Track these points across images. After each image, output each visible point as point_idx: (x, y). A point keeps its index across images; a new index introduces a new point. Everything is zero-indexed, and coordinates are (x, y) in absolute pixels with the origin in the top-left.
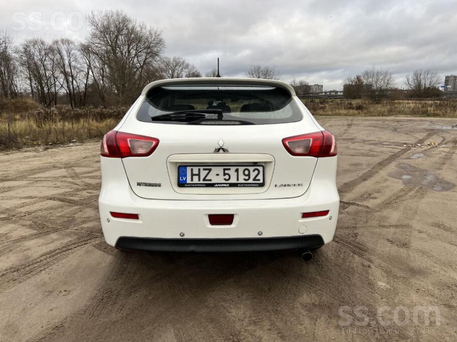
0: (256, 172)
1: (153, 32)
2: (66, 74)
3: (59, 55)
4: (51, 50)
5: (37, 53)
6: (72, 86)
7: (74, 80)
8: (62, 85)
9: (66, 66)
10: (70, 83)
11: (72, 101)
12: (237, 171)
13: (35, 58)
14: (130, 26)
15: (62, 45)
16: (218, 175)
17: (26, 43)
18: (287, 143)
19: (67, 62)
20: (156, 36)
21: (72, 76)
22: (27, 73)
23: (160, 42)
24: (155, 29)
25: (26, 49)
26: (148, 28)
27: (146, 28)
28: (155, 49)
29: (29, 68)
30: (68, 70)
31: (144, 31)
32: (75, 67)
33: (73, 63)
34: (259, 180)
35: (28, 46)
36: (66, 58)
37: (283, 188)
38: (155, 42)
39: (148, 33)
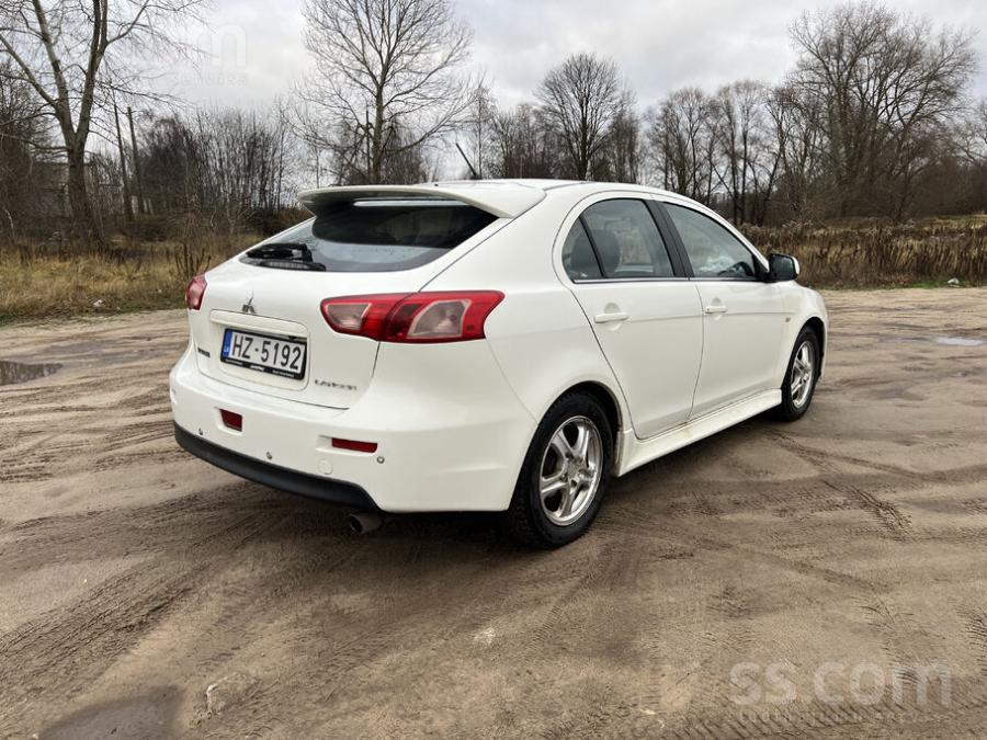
0: (297, 353)
1: (949, 38)
2: (733, 156)
3: (726, 117)
4: (713, 108)
5: (685, 119)
6: (741, 180)
7: (749, 167)
8: (722, 180)
9: (736, 140)
10: (740, 174)
11: (738, 210)
12: (276, 347)
13: (681, 127)
14: (891, 32)
15: (735, 95)
16: (257, 350)
17: (668, 98)
18: (326, 307)
19: (739, 131)
20: (956, 47)
21: (746, 160)
22: (661, 158)
23: (965, 61)
24: (956, 30)
25: (666, 112)
26: (936, 30)
27: (928, 31)
28: (951, 80)
29: (666, 149)
30: (739, 147)
31: (923, 38)
32: (755, 140)
33: (752, 132)
34: (296, 368)
35: (670, 106)
36: (739, 121)
37: (325, 387)
38: (951, 62)
39: (936, 43)
